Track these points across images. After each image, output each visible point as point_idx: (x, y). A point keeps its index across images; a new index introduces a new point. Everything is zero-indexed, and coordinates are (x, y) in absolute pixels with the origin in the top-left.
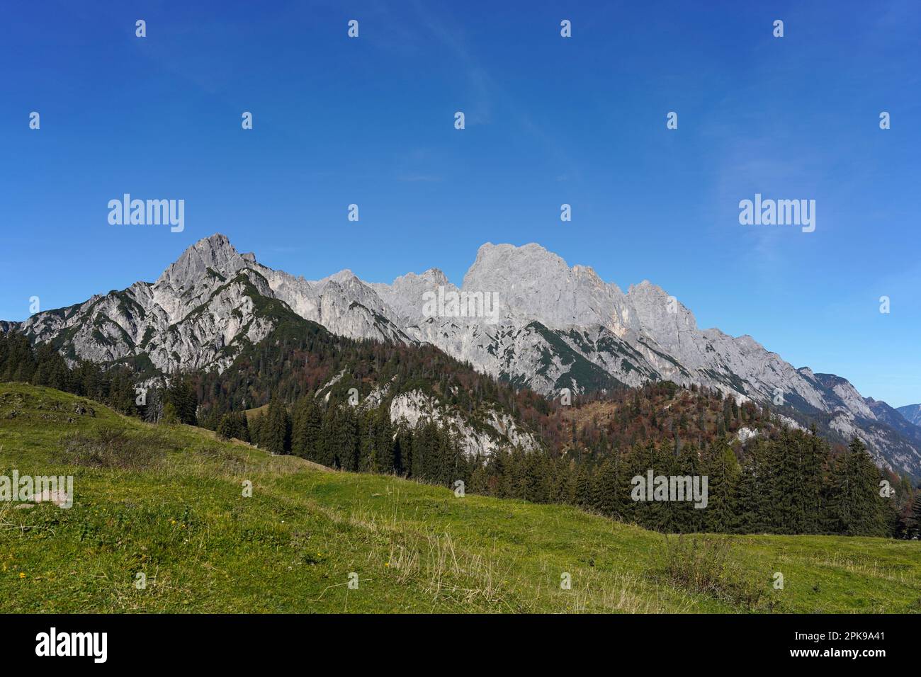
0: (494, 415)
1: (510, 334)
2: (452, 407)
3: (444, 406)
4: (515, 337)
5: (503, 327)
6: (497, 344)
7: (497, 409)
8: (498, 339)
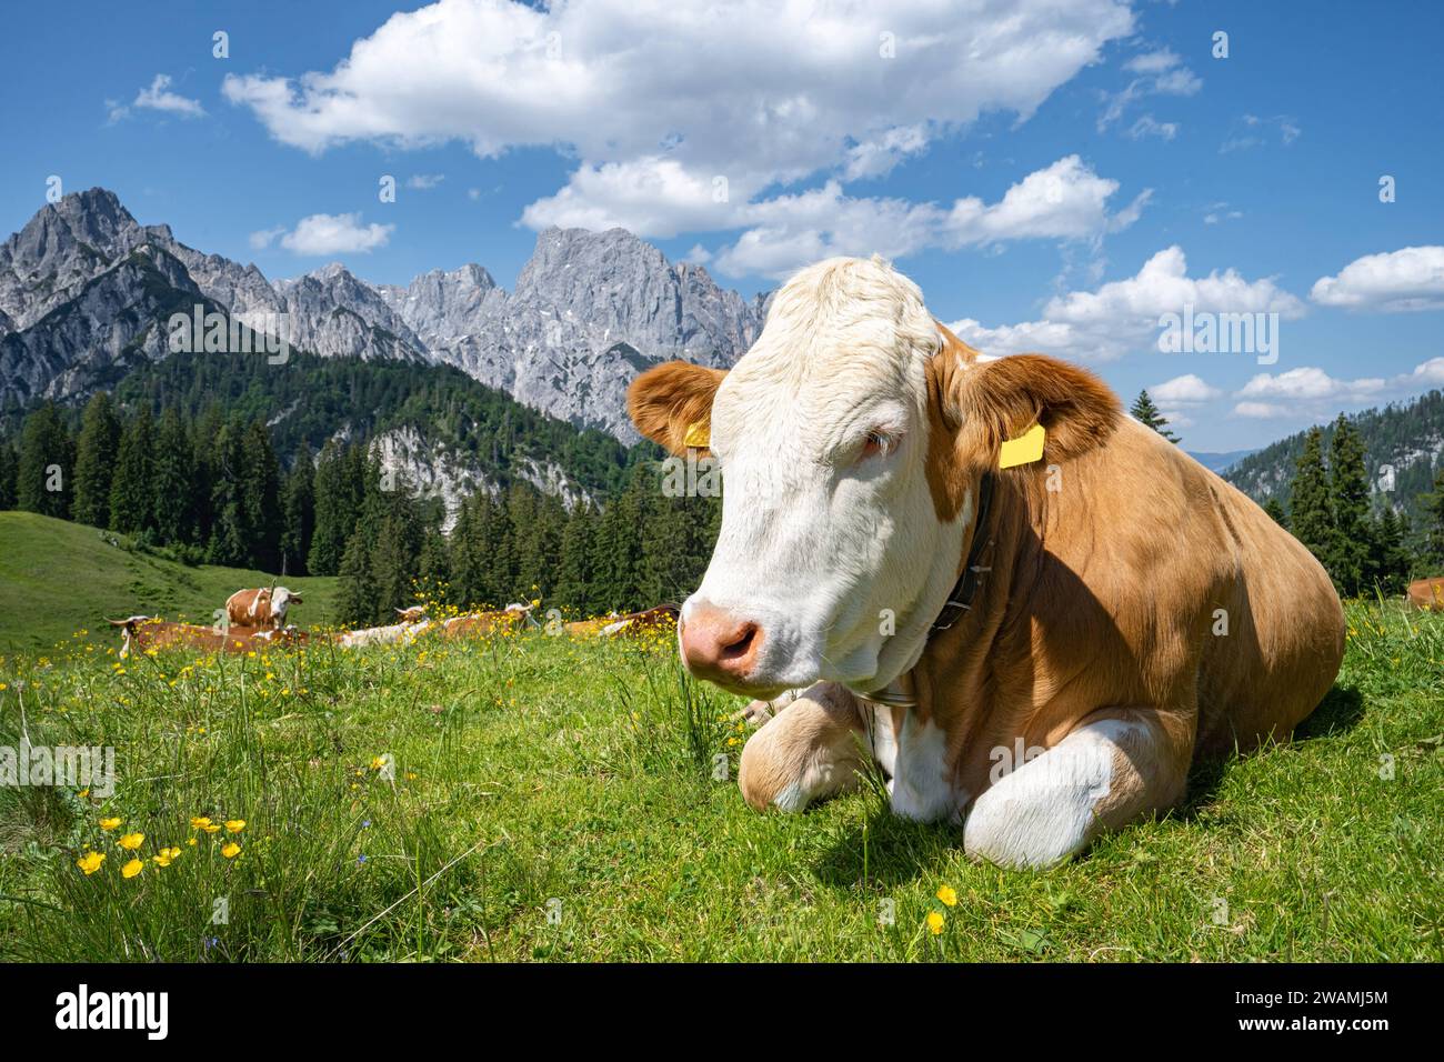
0: (534, 465)
1: (585, 360)
2: (466, 454)
3: (453, 451)
4: (593, 366)
5: (574, 351)
6: (566, 376)
7: (538, 456)
8: (568, 367)
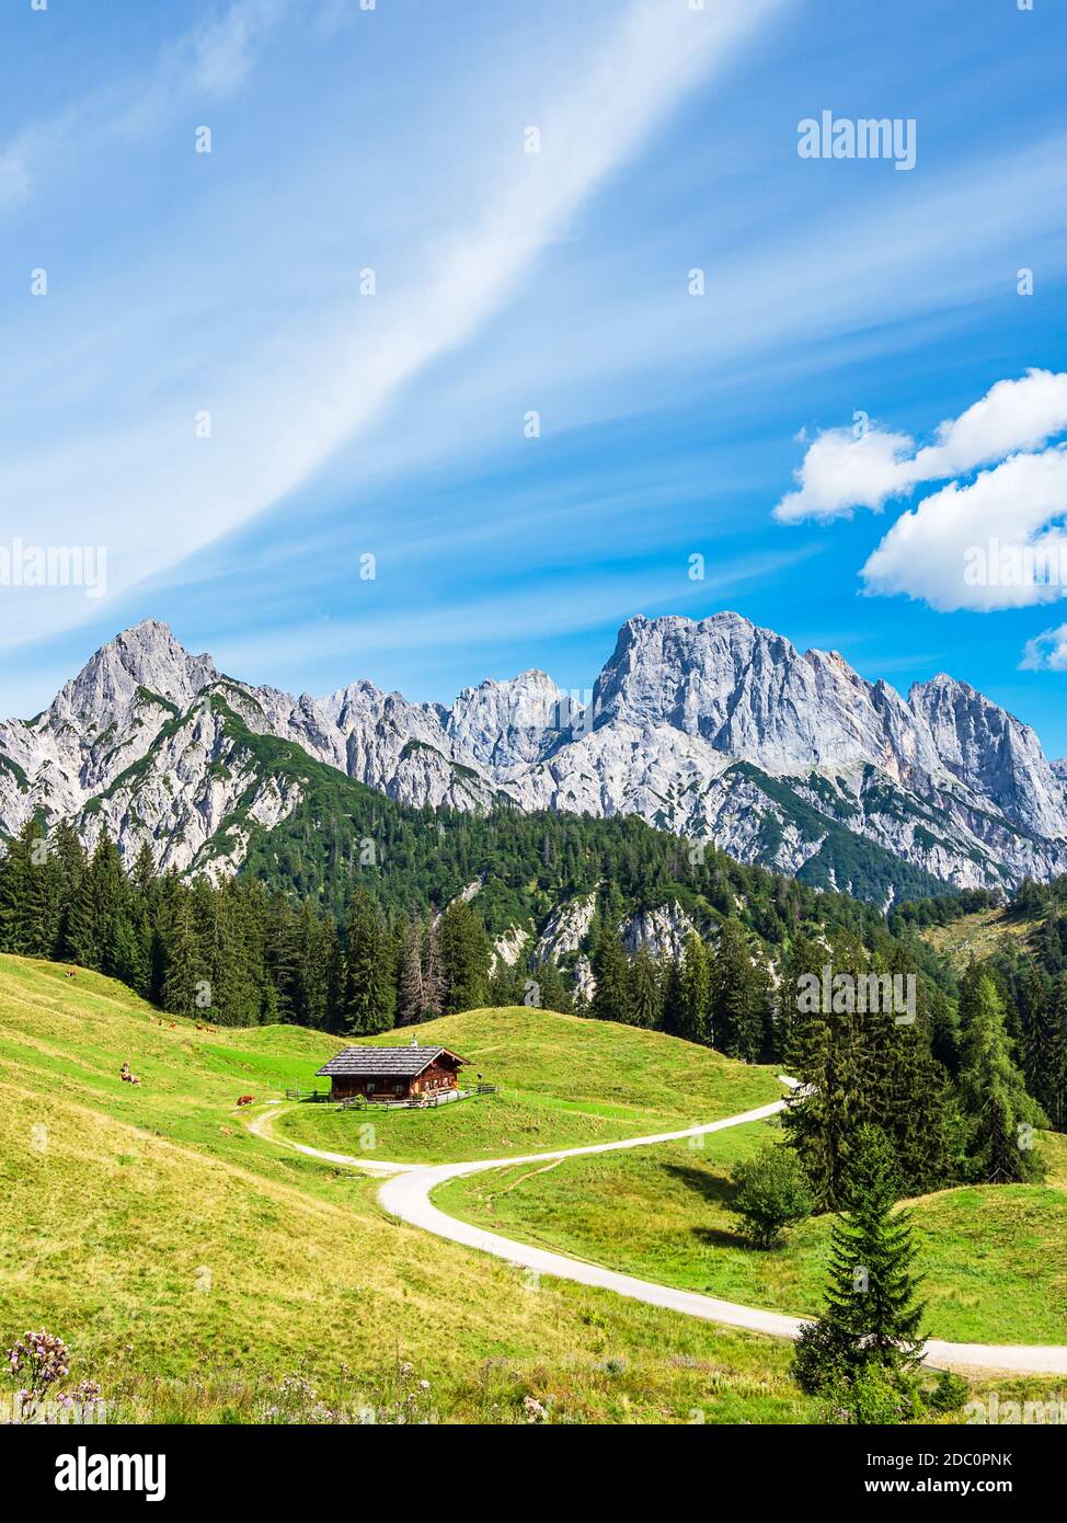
1: (694, 787)
4: (706, 794)
5: (678, 774)
6: (672, 809)
8: (673, 798)
